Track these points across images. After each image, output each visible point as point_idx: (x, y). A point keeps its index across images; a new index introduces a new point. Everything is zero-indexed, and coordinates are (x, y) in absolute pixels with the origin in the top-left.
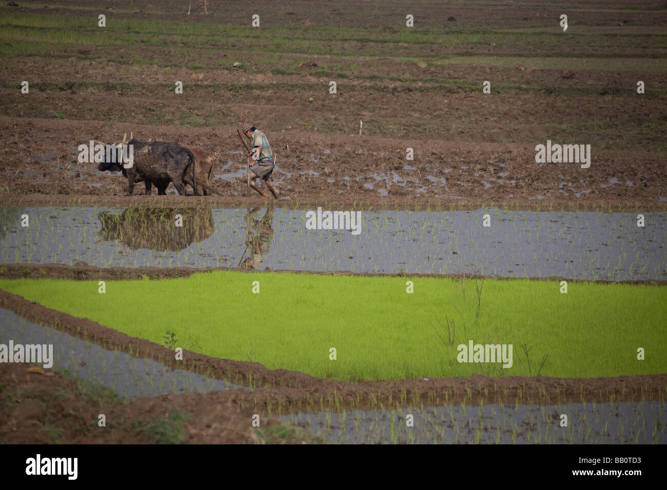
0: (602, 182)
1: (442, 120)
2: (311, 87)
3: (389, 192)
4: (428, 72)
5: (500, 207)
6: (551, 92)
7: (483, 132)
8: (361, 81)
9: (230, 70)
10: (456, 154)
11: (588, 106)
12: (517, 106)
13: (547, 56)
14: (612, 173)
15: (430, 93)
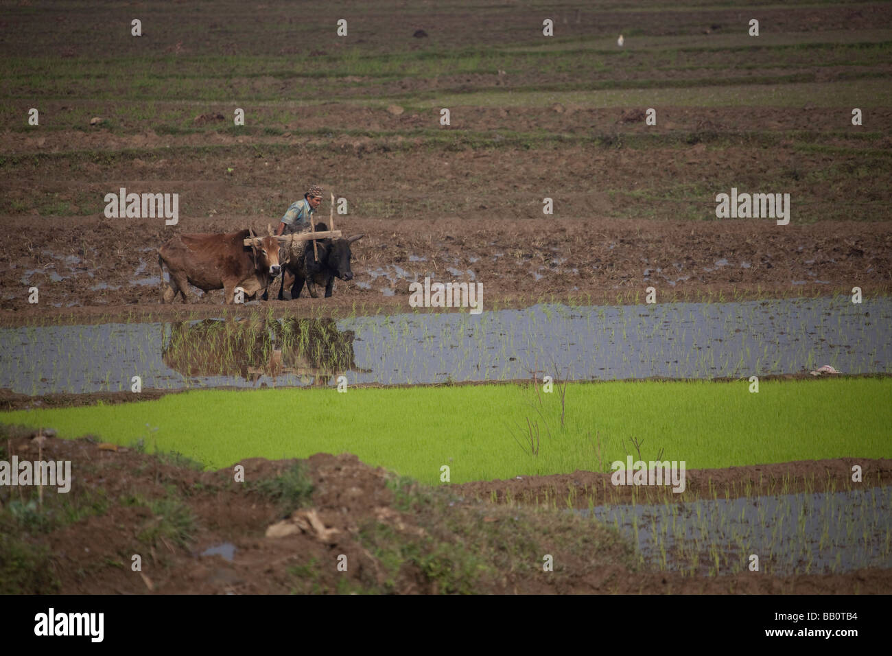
0: (705, 264)
1: (447, 192)
2: (228, 151)
3: (396, 292)
4: (408, 121)
5: (565, 301)
6: (611, 143)
7: (514, 205)
8: (304, 140)
9: (85, 131)
10: (482, 237)
11: (670, 161)
12: (560, 167)
13: (594, 89)
14: (718, 252)
15: (418, 153)
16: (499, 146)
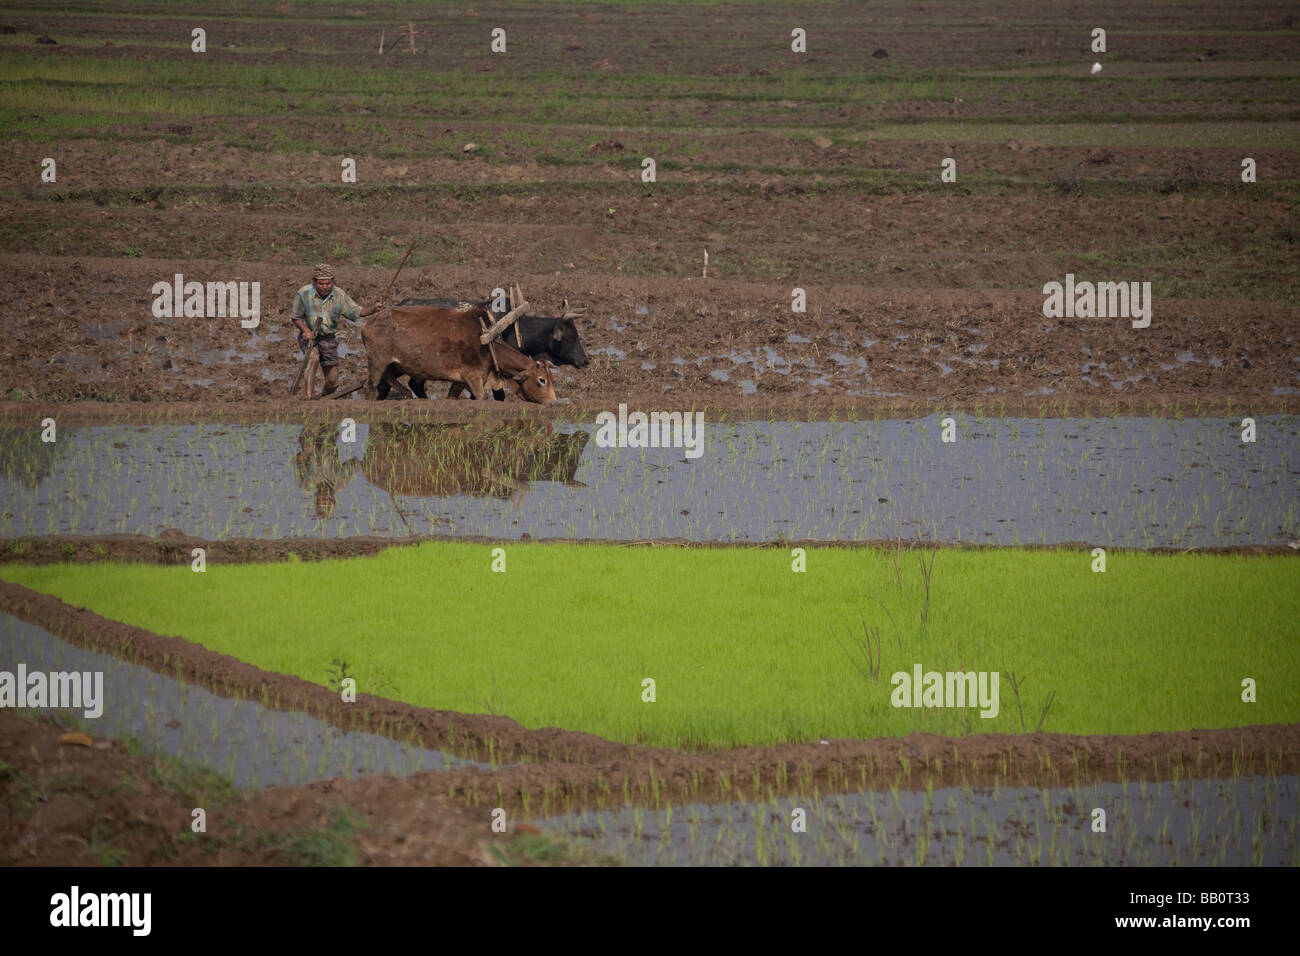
0: (1163, 360)
1: (861, 247)
2: (612, 188)
3: (758, 387)
4: (834, 156)
5: (970, 410)
6: (1069, 190)
7: (938, 268)
8: (705, 176)
9: (458, 159)
10: (887, 312)
11: (1137, 215)
12: (1004, 218)
13: (1060, 122)
14: (1182, 343)
15: (838, 196)
16: (935, 190)
